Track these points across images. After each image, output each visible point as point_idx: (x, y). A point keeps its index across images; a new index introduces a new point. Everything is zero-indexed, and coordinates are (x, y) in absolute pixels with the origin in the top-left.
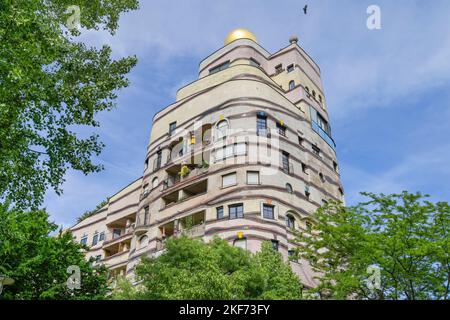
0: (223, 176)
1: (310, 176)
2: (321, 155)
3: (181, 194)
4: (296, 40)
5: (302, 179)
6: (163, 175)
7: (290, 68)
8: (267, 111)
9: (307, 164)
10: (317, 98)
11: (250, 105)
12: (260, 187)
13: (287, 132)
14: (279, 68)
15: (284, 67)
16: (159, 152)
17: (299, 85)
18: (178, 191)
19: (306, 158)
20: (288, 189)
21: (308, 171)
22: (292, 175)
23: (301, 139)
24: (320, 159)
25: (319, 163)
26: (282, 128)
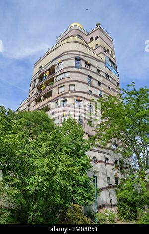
0: (59, 88)
1: (102, 87)
2: (110, 78)
3: (42, 98)
4: (100, 25)
5: (98, 89)
6: (36, 90)
7: (97, 38)
8: (81, 56)
9: (102, 82)
10: (110, 53)
11: (73, 54)
12: (76, 92)
13: (91, 67)
14: (92, 39)
15: (94, 38)
16: (35, 81)
17: (100, 46)
18: (41, 97)
19: (101, 79)
20: (90, 92)
21: (102, 85)
22: (93, 87)
23: (99, 71)
24: (109, 80)
25: (109, 82)
26: (89, 65)
